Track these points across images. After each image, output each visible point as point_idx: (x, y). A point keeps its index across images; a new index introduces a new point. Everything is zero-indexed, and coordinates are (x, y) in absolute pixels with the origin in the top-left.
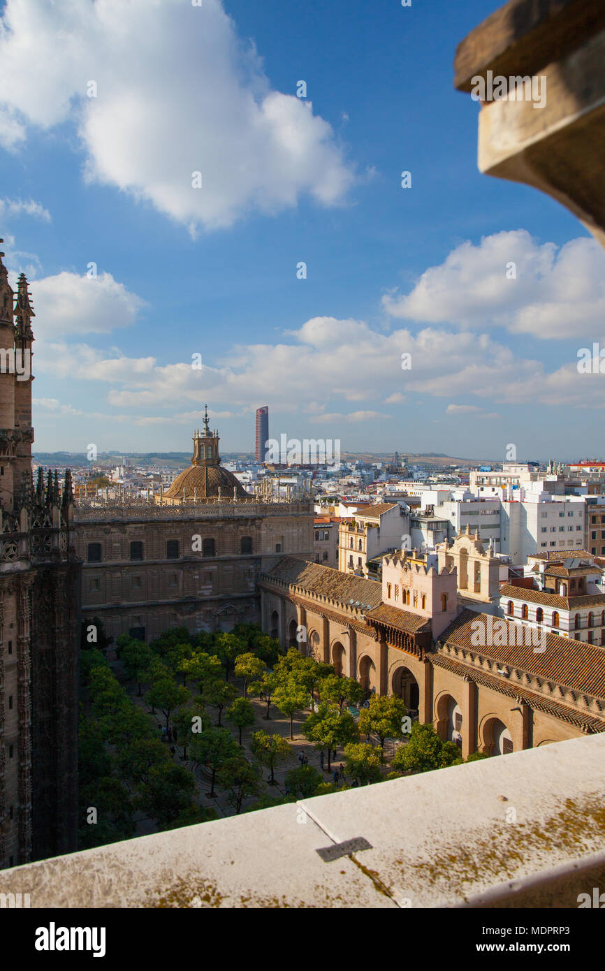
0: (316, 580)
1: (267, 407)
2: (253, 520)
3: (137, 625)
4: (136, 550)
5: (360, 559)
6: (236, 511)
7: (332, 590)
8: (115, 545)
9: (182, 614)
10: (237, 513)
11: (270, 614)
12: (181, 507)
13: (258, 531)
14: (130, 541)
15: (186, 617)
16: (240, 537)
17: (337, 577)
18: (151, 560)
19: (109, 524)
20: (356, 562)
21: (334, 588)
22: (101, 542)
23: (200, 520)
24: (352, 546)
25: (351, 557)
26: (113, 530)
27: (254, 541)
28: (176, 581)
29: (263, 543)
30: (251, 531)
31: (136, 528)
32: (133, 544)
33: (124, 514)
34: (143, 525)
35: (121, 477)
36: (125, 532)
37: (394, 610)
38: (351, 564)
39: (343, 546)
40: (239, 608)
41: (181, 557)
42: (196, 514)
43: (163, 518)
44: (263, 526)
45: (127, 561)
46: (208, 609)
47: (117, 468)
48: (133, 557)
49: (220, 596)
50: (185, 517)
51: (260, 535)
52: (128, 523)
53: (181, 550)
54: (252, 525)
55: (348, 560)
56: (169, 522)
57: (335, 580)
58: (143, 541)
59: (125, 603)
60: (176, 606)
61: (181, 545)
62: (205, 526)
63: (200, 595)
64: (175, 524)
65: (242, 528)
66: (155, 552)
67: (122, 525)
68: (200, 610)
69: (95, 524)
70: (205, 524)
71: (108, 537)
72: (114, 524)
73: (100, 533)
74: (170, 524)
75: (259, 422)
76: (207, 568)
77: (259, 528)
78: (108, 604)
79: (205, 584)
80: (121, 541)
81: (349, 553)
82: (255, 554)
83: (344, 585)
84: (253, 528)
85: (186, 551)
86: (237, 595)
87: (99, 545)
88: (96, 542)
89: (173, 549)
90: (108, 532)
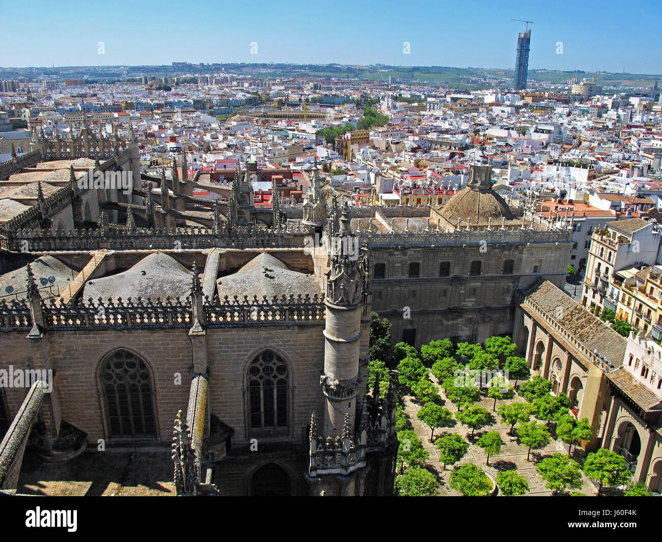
2: (517, 247)
3: (409, 327)
4: (414, 269)
5: (607, 269)
7: (579, 330)
8: (396, 265)
9: (448, 320)
10: (504, 240)
12: (455, 234)
13: (520, 255)
14: (409, 262)
15: (450, 322)
16: (504, 260)
17: (585, 317)
18: (426, 278)
19: (393, 248)
20: (603, 270)
21: (582, 328)
22: (386, 262)
23: (470, 246)
24: (601, 255)
25: (599, 264)
26: (396, 253)
27: (515, 263)
28: (445, 295)
29: (523, 265)
30: (513, 255)
31: (415, 251)
32: (411, 264)
33: (406, 239)
34: (421, 249)
36: (405, 255)
37: (631, 378)
38: (598, 270)
39: (593, 252)
40: (496, 316)
41: (451, 275)
42: (466, 240)
43: (440, 243)
44: (525, 251)
45: (406, 277)
46: (470, 316)
48: (411, 274)
49: (481, 307)
50: (458, 243)
51: (521, 259)
52: (409, 248)
53: (451, 270)
54: (515, 250)
55: (596, 266)
56: (444, 247)
57: (584, 320)
58: (421, 262)
60: (443, 313)
61: (452, 265)
62: (474, 251)
63: (464, 305)
64: (449, 249)
65: (506, 253)
66: (430, 270)
67: (404, 249)
68: (462, 317)
69: (381, 248)
71: (391, 258)
72: (397, 248)
73: (386, 255)
74: (444, 249)
76: (472, 284)
77: (521, 252)
78: (387, 311)
79: (469, 297)
80: (402, 262)
81: (598, 261)
82: (515, 273)
83: (591, 329)
84: (517, 252)
85: (455, 271)
86: (494, 306)
87: (384, 265)
88: (381, 262)
89: (445, 269)
90: (391, 254)
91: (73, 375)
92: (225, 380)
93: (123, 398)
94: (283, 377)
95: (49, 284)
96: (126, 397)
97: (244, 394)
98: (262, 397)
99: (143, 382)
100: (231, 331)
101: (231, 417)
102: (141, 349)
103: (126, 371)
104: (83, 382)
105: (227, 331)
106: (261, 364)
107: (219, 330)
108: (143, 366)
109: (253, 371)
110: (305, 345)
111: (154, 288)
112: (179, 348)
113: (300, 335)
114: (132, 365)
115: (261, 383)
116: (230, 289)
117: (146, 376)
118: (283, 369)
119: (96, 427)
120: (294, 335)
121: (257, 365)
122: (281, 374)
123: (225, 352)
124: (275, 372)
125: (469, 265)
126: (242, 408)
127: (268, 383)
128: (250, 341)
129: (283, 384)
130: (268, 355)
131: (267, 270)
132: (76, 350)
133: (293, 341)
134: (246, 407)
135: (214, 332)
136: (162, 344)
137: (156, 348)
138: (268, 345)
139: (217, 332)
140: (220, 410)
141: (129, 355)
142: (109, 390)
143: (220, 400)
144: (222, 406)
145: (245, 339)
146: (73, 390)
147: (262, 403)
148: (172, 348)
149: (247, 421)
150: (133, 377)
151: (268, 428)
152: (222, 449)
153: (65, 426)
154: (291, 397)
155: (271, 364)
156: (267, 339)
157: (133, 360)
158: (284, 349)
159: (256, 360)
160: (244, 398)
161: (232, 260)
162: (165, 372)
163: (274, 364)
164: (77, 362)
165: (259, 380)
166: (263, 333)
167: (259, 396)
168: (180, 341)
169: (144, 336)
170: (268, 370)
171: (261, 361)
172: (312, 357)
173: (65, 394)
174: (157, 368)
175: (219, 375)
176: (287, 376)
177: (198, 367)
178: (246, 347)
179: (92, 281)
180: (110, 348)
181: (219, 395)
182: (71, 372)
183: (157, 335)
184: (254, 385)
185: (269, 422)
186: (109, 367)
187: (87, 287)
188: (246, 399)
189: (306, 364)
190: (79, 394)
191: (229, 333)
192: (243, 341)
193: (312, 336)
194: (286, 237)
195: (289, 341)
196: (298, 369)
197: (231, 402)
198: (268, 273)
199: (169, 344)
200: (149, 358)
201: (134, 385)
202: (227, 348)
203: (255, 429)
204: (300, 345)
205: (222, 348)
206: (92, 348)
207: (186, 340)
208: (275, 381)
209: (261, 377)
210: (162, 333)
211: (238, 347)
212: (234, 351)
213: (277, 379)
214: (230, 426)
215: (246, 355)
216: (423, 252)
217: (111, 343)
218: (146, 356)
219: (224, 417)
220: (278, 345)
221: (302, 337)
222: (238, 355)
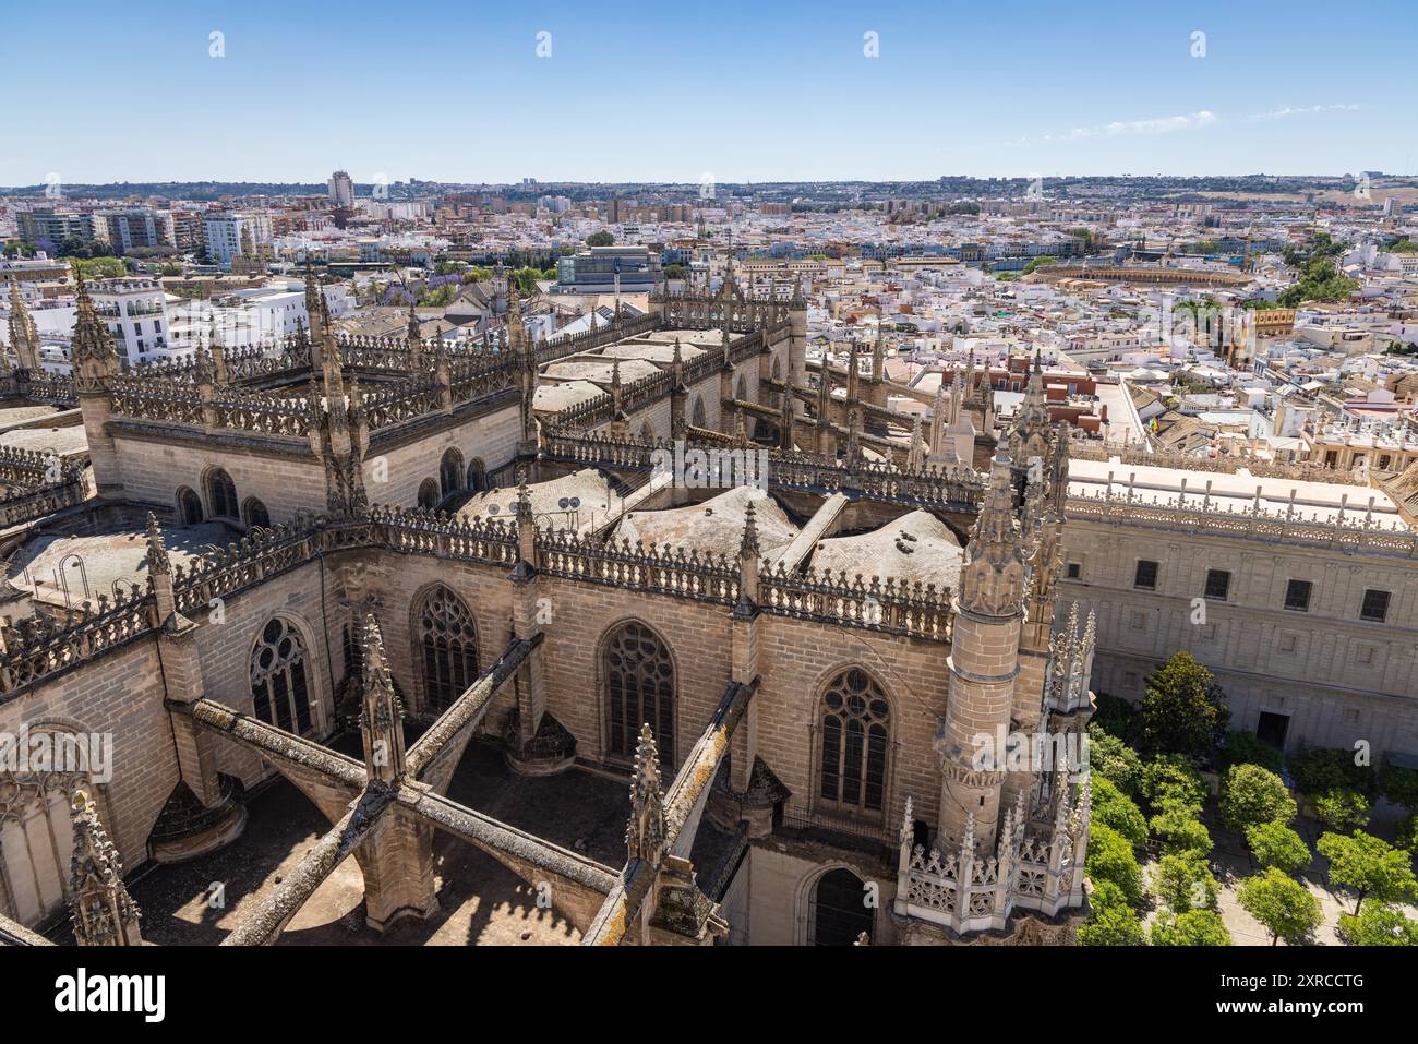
3: (1275, 709)
31: (1305, 557)
32: (1294, 583)
33: (1286, 532)
34: (1322, 553)
36: (1281, 561)
45: (1276, 608)
48: (1289, 604)
53: (1392, 611)
58: (1316, 581)
61: (1394, 600)
71: (1246, 564)
73: (1234, 557)
80: (1271, 575)
85: (1401, 615)
89: (1376, 605)
91: (566, 646)
92: (783, 704)
93: (632, 696)
94: (880, 722)
95: (569, 508)
96: (636, 697)
97: (812, 735)
98: (843, 748)
99: (662, 679)
100: (798, 624)
101: (788, 769)
102: (663, 626)
103: (640, 657)
104: (578, 660)
105: (792, 623)
106: (845, 691)
107: (781, 617)
108: (664, 654)
109: (832, 699)
110: (922, 673)
111: (716, 537)
112: (719, 636)
113: (913, 654)
114: (650, 649)
115: (843, 724)
116: (833, 558)
117: (667, 671)
118: (881, 708)
119: (590, 734)
120: (904, 652)
121: (838, 690)
122: (879, 717)
123: (787, 656)
124: (867, 711)
126: (807, 758)
127: (854, 726)
128: (828, 647)
129: (879, 733)
130: (858, 678)
131: (905, 536)
132: (575, 610)
133: (900, 662)
134: (814, 758)
135: (773, 619)
136: (693, 625)
137: (684, 629)
138: (857, 660)
139: (778, 620)
140: (771, 753)
141: (647, 633)
142: (614, 680)
143: (773, 736)
144: (776, 747)
145: (820, 642)
146: (565, 669)
147: (842, 757)
148: (709, 635)
149: (813, 783)
150: (649, 668)
151: (849, 806)
152: (766, 820)
153: (548, 720)
154: (891, 761)
155: (861, 695)
156: (856, 649)
157: (651, 642)
158: (885, 673)
159: (837, 682)
160: (811, 741)
161: (868, 513)
162: (695, 671)
163: (867, 696)
164: (574, 629)
165: (840, 718)
166: (851, 639)
167: (839, 746)
169: (668, 607)
170: (857, 704)
171: (845, 684)
173: (554, 673)
174: (683, 661)
175: (775, 694)
176: (888, 722)
177: (738, 672)
178: (821, 655)
179: (634, 513)
180: (620, 615)
181: (771, 727)
182: (565, 642)
183: (687, 608)
184: (830, 723)
185: (851, 796)
186: (617, 645)
187: (625, 521)
188: (815, 745)
189: (921, 709)
190: (573, 677)
191: (794, 627)
192: (818, 646)
193: (935, 661)
194: (967, 486)
195: (894, 661)
196: (907, 714)
197: (789, 743)
198: (903, 541)
199: (703, 627)
200: (673, 643)
201: (649, 681)
202: (791, 651)
203: (826, 802)
204: (913, 672)
205: (782, 649)
206: (596, 611)
208: (867, 727)
209: (844, 714)
210: (695, 607)
211: (808, 653)
212: (801, 659)
213: (871, 724)
214: (785, 783)
215: (820, 669)
217: (622, 607)
218: (669, 639)
219: (777, 766)
220: (875, 665)
221: (917, 659)
222: (807, 666)
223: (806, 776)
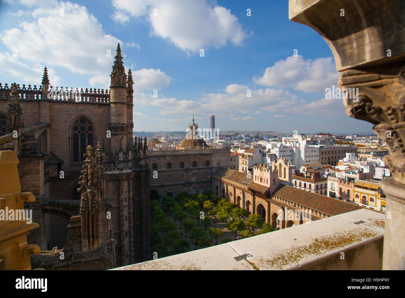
0: (231, 175)
1: (214, 116)
2: (209, 155)
3: (169, 191)
4: (169, 165)
5: (246, 167)
6: (204, 151)
7: (237, 178)
8: (162, 164)
9: (185, 187)
10: (204, 152)
11: (215, 187)
12: (185, 150)
14: (167, 162)
15: (187, 188)
16: (205, 160)
18: (174, 169)
19: (160, 156)
20: (244, 168)
22: (157, 163)
23: (191, 155)
24: (243, 163)
25: (243, 167)
27: (210, 162)
28: (183, 176)
29: (213, 162)
30: (209, 158)
31: (169, 158)
33: (165, 153)
34: (172, 157)
35: (164, 140)
36: (165, 159)
37: (257, 184)
38: (243, 169)
39: (240, 163)
40: (205, 185)
41: (185, 168)
42: (189, 152)
43: (179, 154)
44: (213, 157)
45: (166, 169)
46: (194, 185)
47: (163, 137)
48: (168, 168)
49: (199, 181)
50: (186, 154)
51: (212, 160)
52: (166, 156)
53: (185, 165)
55: (242, 168)
56: (181, 155)
57: (238, 175)
58: (172, 162)
59: (165, 184)
60: (183, 184)
61: (185, 163)
62: (193, 157)
63: (191, 181)
64: (183, 156)
65: (206, 157)
66: (176, 166)
67: (164, 157)
68: (191, 186)
69: (155, 156)
70: (193, 156)
71: (159, 161)
72: (161, 156)
73: (157, 160)
74: (181, 156)
75: (212, 120)
76: (194, 171)
78: (160, 184)
79: (193, 177)
80: (164, 162)
81: (242, 165)
82: (210, 166)
83: (241, 176)
84: (210, 157)
85: (187, 166)
86: (204, 180)
87: (156, 164)
88: (155, 163)
89: (182, 165)
90: (160, 159)
92: (59, 131)
94: (91, 132)
97: (69, 140)
98: (80, 143)
101: (62, 153)
106: (79, 125)
107: (57, 103)
109: (75, 128)
110: (102, 114)
112: (34, 113)
113: (99, 109)
114: (4, 123)
115: (79, 135)
118: (91, 128)
120: (96, 109)
121: (77, 125)
123: (60, 116)
124: (87, 129)
125: (192, 163)
126: (68, 148)
127: (83, 135)
128: (73, 110)
129: (91, 136)
130: (83, 119)
133: (95, 112)
134: (70, 147)
135: (54, 104)
138: (83, 113)
139: (56, 104)
140: (56, 149)
141: (4, 116)
143: (56, 143)
144: (57, 147)
145: (70, 109)
147: (80, 146)
148: (30, 113)
149: (71, 156)
152: (55, 170)
154: (95, 142)
155: (84, 125)
156: (82, 110)
157: (5, 120)
158: (92, 116)
159: (77, 122)
160: (69, 142)
163: (86, 125)
165: (78, 133)
166: (80, 107)
167: (78, 143)
168: (35, 109)
170: (83, 128)
171: (79, 123)
172: (105, 121)
175: (56, 129)
176: (93, 132)
177: (43, 119)
178: (71, 113)
181: (55, 140)
184: (75, 136)
188: (70, 143)
189: (102, 125)
191: (62, 106)
192: (70, 111)
193: (105, 110)
195: (94, 112)
196: (99, 127)
197: (62, 144)
199: (28, 110)
202: (60, 113)
203: (75, 163)
204: (99, 114)
205: (58, 113)
207: (38, 108)
208: (87, 135)
209: (79, 132)
210: (25, 104)
211: (67, 113)
212: (65, 116)
213: (88, 133)
214: (61, 159)
215: (71, 118)
216: (172, 158)
219: (58, 153)
220: (88, 114)
221: (100, 110)
222: (67, 118)
223: (69, 154)
